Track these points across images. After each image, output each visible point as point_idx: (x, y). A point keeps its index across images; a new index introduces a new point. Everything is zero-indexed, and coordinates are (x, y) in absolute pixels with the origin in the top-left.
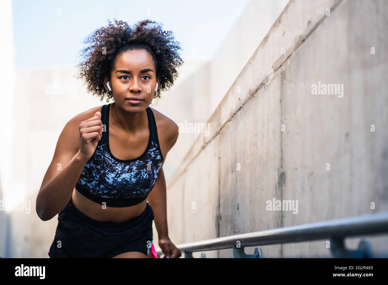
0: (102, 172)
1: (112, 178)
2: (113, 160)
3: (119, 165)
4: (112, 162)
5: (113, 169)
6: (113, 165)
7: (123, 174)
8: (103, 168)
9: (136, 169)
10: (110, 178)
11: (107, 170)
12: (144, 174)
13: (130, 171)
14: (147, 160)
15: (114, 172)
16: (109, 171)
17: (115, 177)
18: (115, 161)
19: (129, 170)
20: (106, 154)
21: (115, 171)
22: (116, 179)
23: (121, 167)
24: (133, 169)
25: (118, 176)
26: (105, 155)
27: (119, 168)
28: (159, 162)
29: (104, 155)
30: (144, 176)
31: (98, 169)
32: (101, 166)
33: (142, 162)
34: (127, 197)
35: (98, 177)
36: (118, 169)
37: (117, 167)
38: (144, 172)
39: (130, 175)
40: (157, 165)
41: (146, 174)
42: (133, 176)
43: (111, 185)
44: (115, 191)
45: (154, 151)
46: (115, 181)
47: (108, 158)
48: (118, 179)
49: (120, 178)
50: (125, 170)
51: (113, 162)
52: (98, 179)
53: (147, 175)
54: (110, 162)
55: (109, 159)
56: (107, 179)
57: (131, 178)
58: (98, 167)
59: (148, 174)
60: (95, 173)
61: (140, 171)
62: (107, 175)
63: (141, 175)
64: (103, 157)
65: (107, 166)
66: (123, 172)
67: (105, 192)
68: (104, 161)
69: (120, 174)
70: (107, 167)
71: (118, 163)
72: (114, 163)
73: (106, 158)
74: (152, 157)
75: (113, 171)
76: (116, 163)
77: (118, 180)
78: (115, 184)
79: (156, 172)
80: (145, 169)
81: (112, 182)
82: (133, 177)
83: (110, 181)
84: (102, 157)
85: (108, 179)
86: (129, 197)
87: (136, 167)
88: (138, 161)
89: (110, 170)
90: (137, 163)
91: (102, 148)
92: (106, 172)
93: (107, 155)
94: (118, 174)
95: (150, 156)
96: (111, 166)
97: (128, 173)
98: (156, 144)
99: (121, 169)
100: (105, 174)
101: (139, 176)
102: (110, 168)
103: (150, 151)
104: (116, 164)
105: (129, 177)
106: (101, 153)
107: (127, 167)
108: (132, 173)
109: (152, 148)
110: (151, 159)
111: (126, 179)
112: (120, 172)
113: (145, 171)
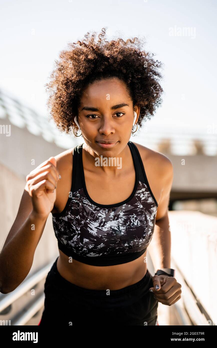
0: (83, 222)
1: (95, 228)
2: (93, 206)
3: (102, 211)
4: (92, 209)
5: (95, 217)
6: (94, 212)
7: (108, 222)
8: (83, 217)
9: (124, 215)
10: (94, 229)
11: (89, 220)
12: (134, 220)
13: (116, 218)
14: (136, 204)
15: (97, 221)
16: (90, 220)
17: (99, 226)
18: (96, 208)
19: (115, 216)
20: (84, 200)
21: (97, 219)
22: (100, 228)
23: (104, 213)
24: (119, 215)
25: (102, 224)
26: (84, 202)
27: (103, 214)
28: (152, 206)
29: (82, 202)
30: (134, 223)
31: (77, 220)
32: (80, 216)
33: (129, 206)
34: (118, 253)
35: (79, 229)
36: (101, 216)
37: (99, 214)
38: (134, 218)
39: (117, 223)
40: (150, 209)
41: (137, 220)
42: (121, 223)
43: (96, 237)
44: (102, 244)
45: (143, 192)
46: (99, 231)
47: (87, 204)
48: (103, 228)
49: (105, 226)
50: (110, 217)
51: (94, 208)
52: (79, 232)
53: (139, 222)
54: (90, 209)
55: (89, 205)
56: (89, 230)
57: (119, 226)
58: (77, 217)
59: (139, 220)
60: (75, 225)
61: (129, 217)
62: (89, 225)
63: (131, 222)
64: (82, 205)
65: (88, 214)
66: (108, 219)
67: (91, 247)
68: (84, 209)
69: (105, 222)
70: (88, 216)
71: (100, 209)
72: (95, 210)
73: (85, 205)
74: (142, 200)
75: (95, 219)
76: (98, 209)
77: (103, 230)
78: (100, 236)
79: (150, 219)
80: (134, 214)
81: (97, 233)
82: (121, 225)
83: (94, 232)
84: (80, 204)
85: (91, 229)
86: (121, 253)
87: (124, 212)
88: (125, 205)
89: (92, 219)
90: (124, 208)
91: (79, 194)
92: (87, 221)
93: (86, 201)
94: (101, 222)
95: (139, 198)
96: (92, 213)
97: (114, 220)
98: (145, 184)
99: (105, 216)
100: (86, 225)
101: (129, 223)
102: (92, 217)
103: (138, 192)
104: (98, 211)
105: (117, 226)
106: (78, 200)
107: (112, 214)
108: (120, 220)
109: (141, 189)
110: (141, 203)
111: (113, 228)
112: (104, 220)
113: (135, 216)
